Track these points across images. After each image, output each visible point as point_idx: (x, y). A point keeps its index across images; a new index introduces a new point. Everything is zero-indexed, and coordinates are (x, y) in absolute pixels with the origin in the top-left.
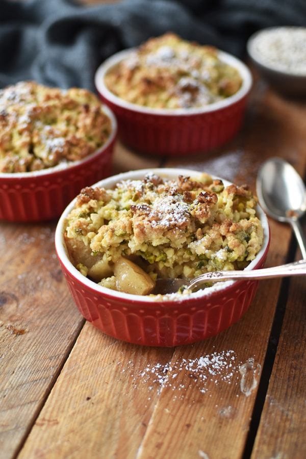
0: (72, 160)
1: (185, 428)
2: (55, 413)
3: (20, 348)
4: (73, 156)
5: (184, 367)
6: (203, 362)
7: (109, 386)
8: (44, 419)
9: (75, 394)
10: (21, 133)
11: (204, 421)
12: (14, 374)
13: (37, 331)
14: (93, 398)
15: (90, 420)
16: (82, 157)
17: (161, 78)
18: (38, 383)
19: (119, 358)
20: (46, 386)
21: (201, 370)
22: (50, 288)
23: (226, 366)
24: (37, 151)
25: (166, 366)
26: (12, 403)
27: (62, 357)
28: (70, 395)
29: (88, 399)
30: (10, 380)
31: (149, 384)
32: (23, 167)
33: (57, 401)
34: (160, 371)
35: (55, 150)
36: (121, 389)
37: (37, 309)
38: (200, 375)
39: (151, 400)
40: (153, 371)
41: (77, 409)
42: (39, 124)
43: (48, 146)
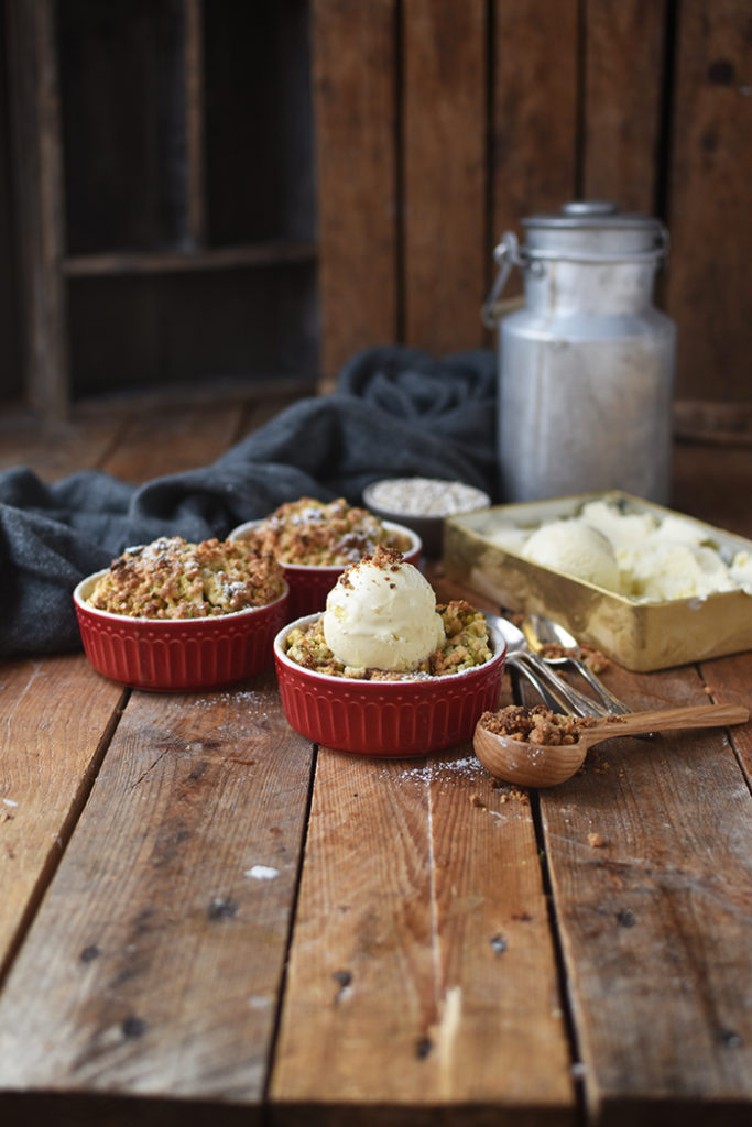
2: (326, 806)
3: (258, 772)
4: (257, 600)
5: (443, 767)
6: (461, 763)
7: (372, 786)
8: (317, 811)
9: (339, 795)
10: (191, 579)
12: (264, 789)
13: (269, 762)
14: (360, 794)
15: (366, 807)
16: (268, 600)
17: (319, 535)
18: (295, 792)
19: (371, 769)
20: (305, 792)
21: (462, 768)
24: (212, 597)
25: (424, 769)
27: (307, 775)
29: (355, 795)
31: (413, 782)
32: (203, 612)
33: (323, 799)
34: (419, 773)
35: (236, 592)
36: (386, 787)
37: (257, 748)
38: (463, 771)
39: (421, 790)
40: (412, 774)
41: (348, 802)
42: (208, 570)
43: (227, 590)
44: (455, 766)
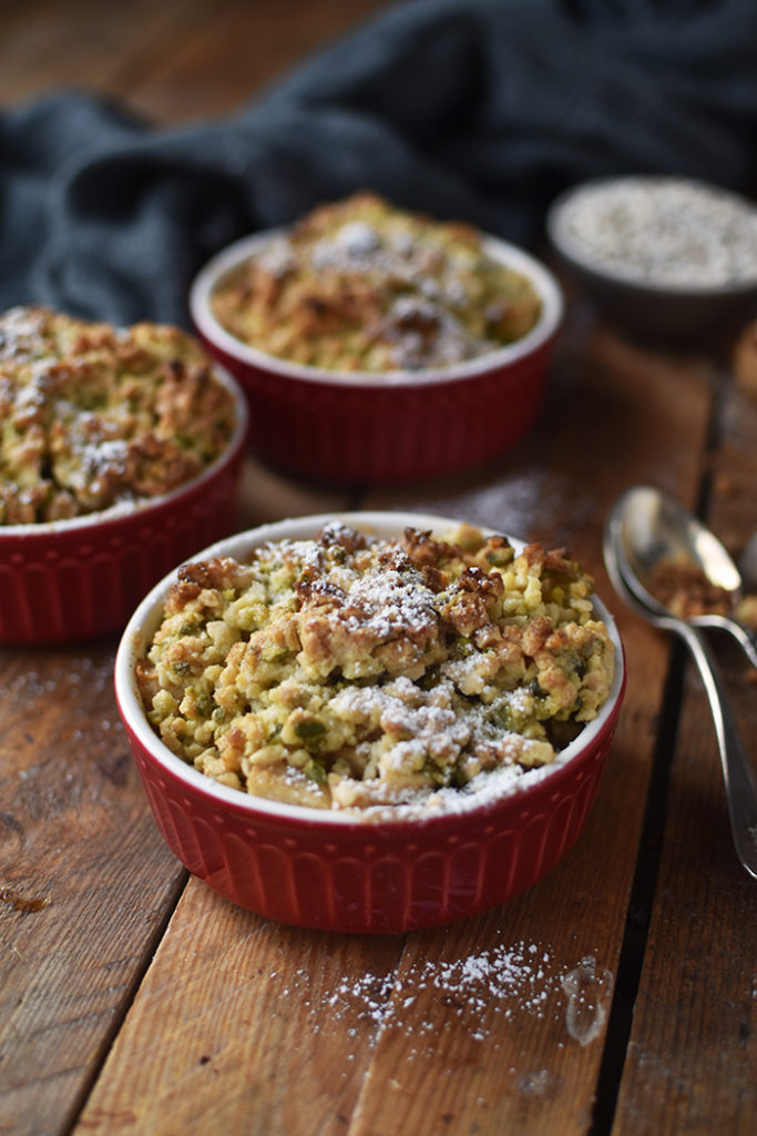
0: (147, 495)
1: (441, 1124)
2: (125, 1097)
3: (34, 943)
4: (148, 484)
5: (429, 980)
6: (475, 968)
7: (252, 1031)
8: (99, 1112)
9: (171, 1051)
10: (21, 429)
11: (485, 1106)
12: (21, 1006)
13: (72, 904)
14: (216, 1058)
15: (211, 1111)
16: (170, 486)
17: (349, 299)
18: (82, 1025)
19: (274, 963)
20: (100, 1033)
21: (472, 986)
22: (98, 799)
23: (529, 975)
24: (61, 471)
25: (387, 979)
26: (21, 1074)
27: (134, 963)
28: (161, 1053)
29: (205, 1060)
30: (14, 1018)
31: (349, 1022)
32: (27, 511)
33: (129, 1068)
34: (373, 991)
35: (105, 468)
36: (283, 1037)
37: (68, 852)
38: (469, 998)
39: (355, 1059)
40: (356, 993)
41: (179, 1086)
42: (64, 408)
43: (87, 461)
44: (457, 977)
